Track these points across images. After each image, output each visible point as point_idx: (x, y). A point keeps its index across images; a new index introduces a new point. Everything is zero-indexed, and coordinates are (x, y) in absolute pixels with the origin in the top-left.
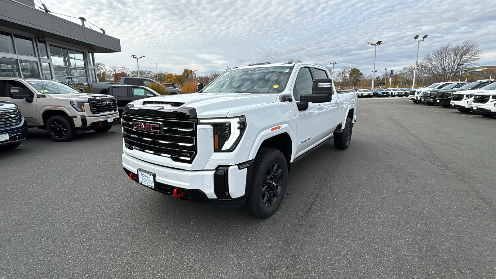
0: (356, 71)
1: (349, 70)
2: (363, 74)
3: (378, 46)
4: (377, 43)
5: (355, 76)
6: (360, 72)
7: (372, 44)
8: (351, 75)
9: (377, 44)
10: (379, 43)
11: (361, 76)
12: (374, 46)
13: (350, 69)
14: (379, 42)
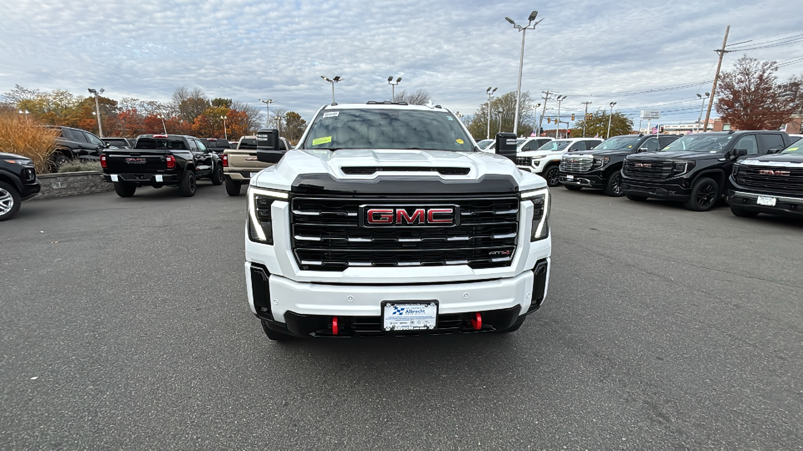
0: (295, 117)
1: (285, 114)
2: (305, 122)
3: (336, 83)
4: (334, 79)
5: (295, 123)
6: (301, 119)
7: (327, 80)
8: (289, 122)
9: (334, 81)
10: (337, 79)
11: (304, 125)
12: (330, 82)
13: (287, 113)
14: (336, 77)
